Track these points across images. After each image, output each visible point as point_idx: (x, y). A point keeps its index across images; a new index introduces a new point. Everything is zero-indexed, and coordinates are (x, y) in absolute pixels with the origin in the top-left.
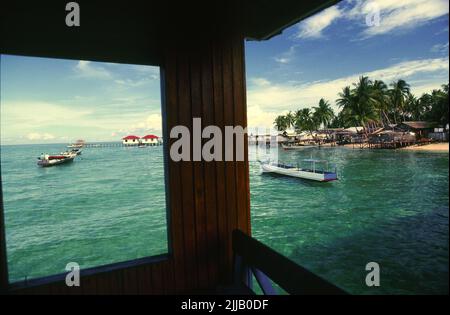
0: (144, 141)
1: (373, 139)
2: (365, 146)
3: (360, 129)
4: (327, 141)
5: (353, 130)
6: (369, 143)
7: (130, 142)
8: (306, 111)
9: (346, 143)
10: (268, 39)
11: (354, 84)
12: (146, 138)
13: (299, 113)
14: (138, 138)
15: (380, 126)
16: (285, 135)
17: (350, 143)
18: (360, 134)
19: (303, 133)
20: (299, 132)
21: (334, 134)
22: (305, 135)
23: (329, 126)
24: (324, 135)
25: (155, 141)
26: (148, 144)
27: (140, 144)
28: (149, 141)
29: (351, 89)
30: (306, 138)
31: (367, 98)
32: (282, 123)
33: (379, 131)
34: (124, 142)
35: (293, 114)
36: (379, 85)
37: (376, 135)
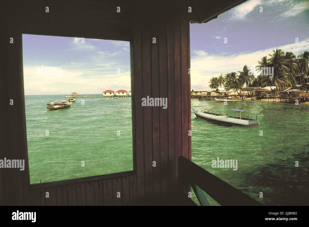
0: (117, 94)
1: (284, 95)
2: (277, 100)
3: (273, 88)
4: (249, 96)
5: (268, 88)
6: (280, 98)
7: (108, 94)
8: (233, 75)
9: (263, 98)
10: (206, 22)
11: (270, 55)
12: (119, 92)
13: (228, 76)
14: (113, 92)
15: (289, 86)
16: (217, 91)
17: (266, 98)
18: (273, 91)
19: (231, 90)
20: (227, 90)
21: (254, 91)
22: (232, 92)
23: (250, 86)
24: (246, 92)
25: (125, 94)
26: (120, 96)
27: (115, 96)
28: (121, 94)
29: (268, 58)
30: (233, 93)
31: (280, 65)
32: (215, 83)
33: (288, 90)
34: (104, 95)
35: (224, 76)
36: (289, 55)
37: (286, 93)
